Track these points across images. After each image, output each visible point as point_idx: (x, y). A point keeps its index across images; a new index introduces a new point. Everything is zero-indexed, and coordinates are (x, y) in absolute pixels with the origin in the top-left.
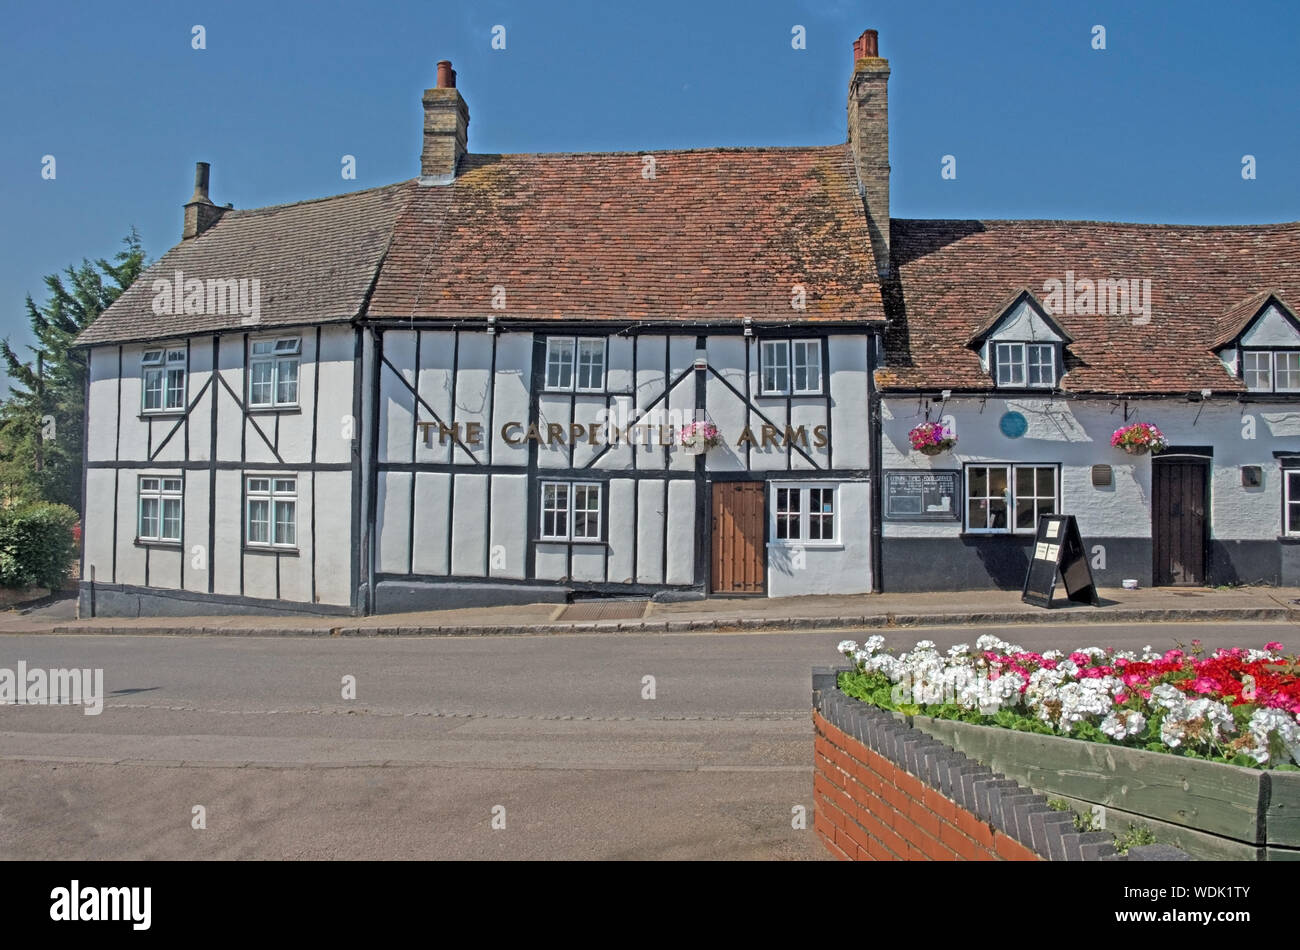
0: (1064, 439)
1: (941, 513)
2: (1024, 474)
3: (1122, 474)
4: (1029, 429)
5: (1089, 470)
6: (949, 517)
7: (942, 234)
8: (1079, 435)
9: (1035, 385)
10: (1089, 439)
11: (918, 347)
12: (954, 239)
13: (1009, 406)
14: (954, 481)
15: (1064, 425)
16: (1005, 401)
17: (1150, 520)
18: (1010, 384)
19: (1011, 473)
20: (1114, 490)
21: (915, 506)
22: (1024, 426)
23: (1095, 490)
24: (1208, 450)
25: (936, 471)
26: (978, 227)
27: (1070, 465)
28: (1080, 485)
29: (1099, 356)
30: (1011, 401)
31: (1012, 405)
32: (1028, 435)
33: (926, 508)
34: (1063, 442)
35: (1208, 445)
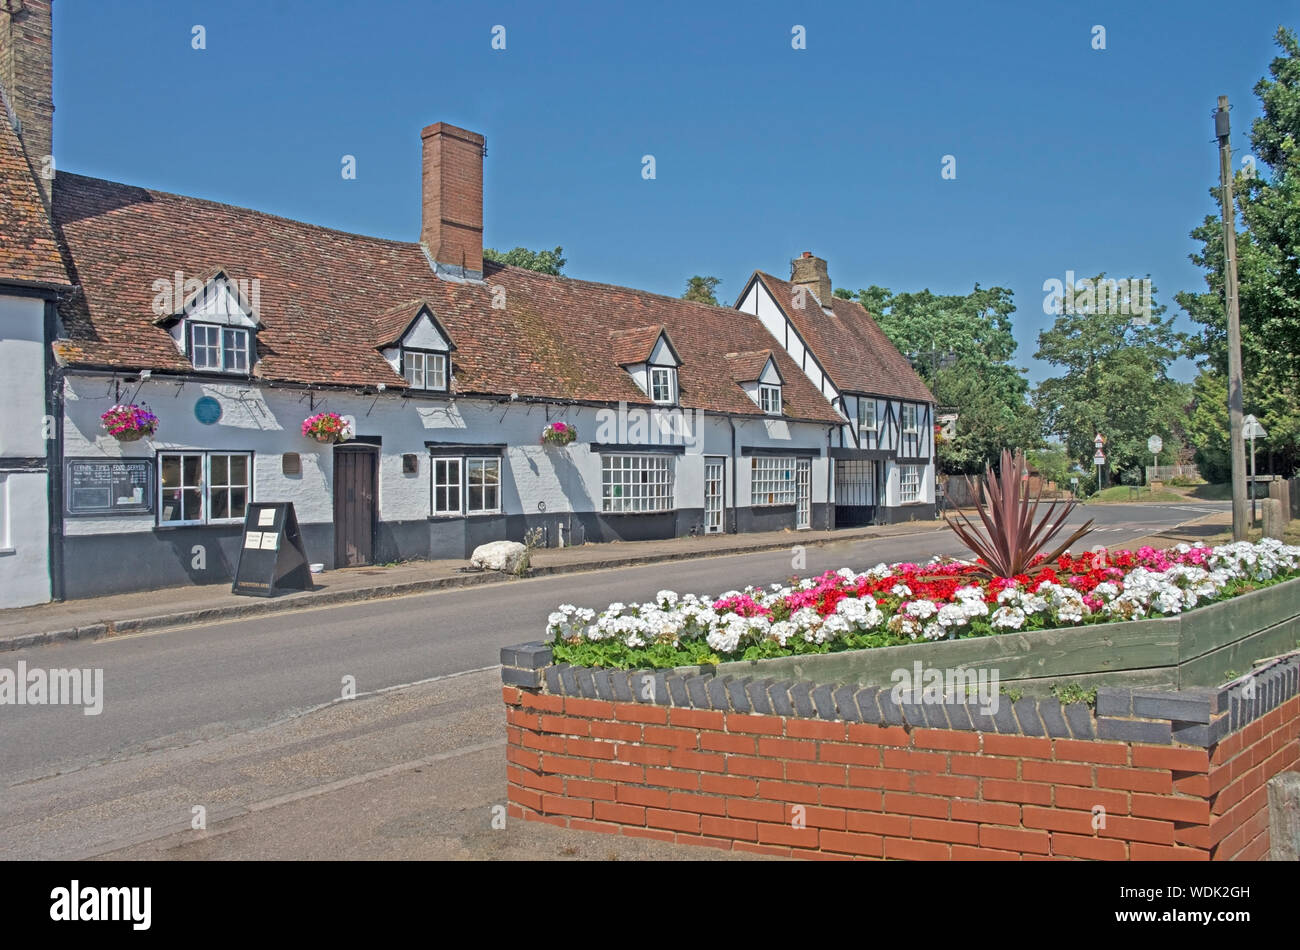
0: (257, 427)
1: (133, 506)
2: (218, 463)
3: (308, 462)
4: (224, 416)
5: (279, 458)
6: (141, 510)
7: (107, 197)
8: (270, 423)
9: (230, 370)
10: (280, 428)
11: (101, 320)
12: (121, 205)
13: (204, 390)
14: (146, 469)
15: (257, 412)
16: (202, 385)
17: (332, 506)
18: (207, 368)
19: (205, 461)
20: (301, 478)
21: (103, 499)
22: (218, 413)
23: (284, 478)
24: (377, 440)
25: (126, 460)
26: (146, 197)
27: (263, 453)
28: (270, 473)
29: (285, 345)
30: (206, 385)
31: (208, 390)
32: (222, 422)
33: (115, 500)
34: (256, 430)
35: (377, 434)
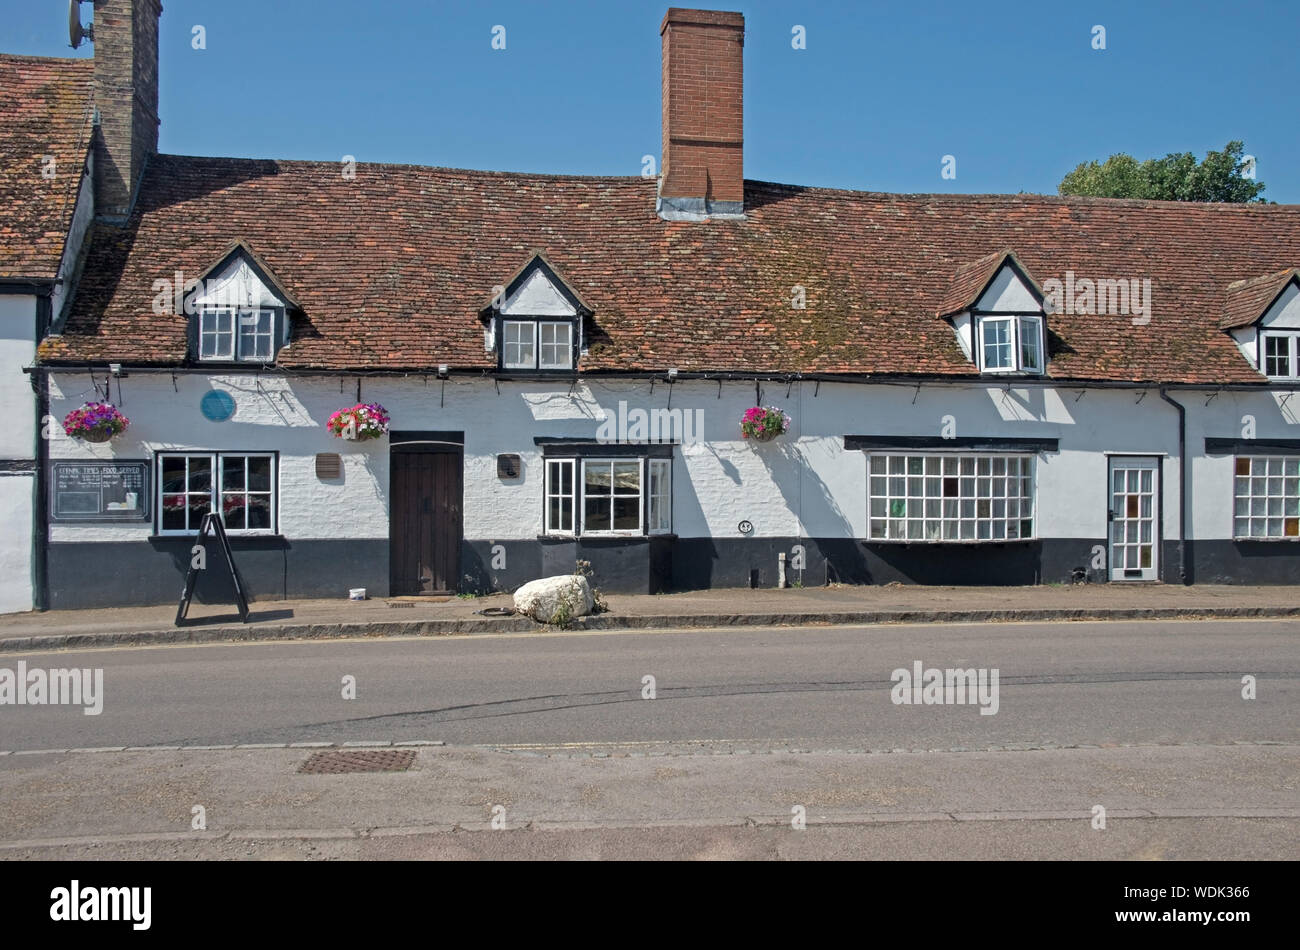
0: (282, 423)
1: (125, 512)
2: (233, 465)
3: (354, 466)
4: (238, 412)
5: (311, 461)
6: (134, 517)
7: (221, 175)
8: (300, 417)
9: (247, 359)
10: (314, 424)
12: (236, 182)
13: (213, 382)
14: (141, 472)
15: (282, 406)
16: (208, 377)
17: (387, 519)
18: (216, 357)
19: (217, 466)
20: (343, 483)
21: (92, 504)
22: (232, 406)
23: (319, 483)
24: (459, 436)
25: (118, 463)
26: (270, 168)
27: (291, 454)
28: (301, 477)
29: (340, 325)
30: (215, 377)
31: (217, 382)
32: (236, 418)
33: (106, 506)
34: (281, 427)
35: (458, 429)
